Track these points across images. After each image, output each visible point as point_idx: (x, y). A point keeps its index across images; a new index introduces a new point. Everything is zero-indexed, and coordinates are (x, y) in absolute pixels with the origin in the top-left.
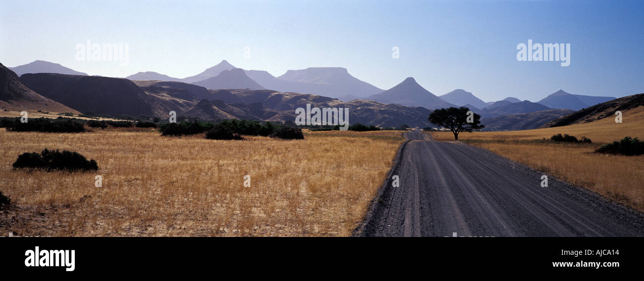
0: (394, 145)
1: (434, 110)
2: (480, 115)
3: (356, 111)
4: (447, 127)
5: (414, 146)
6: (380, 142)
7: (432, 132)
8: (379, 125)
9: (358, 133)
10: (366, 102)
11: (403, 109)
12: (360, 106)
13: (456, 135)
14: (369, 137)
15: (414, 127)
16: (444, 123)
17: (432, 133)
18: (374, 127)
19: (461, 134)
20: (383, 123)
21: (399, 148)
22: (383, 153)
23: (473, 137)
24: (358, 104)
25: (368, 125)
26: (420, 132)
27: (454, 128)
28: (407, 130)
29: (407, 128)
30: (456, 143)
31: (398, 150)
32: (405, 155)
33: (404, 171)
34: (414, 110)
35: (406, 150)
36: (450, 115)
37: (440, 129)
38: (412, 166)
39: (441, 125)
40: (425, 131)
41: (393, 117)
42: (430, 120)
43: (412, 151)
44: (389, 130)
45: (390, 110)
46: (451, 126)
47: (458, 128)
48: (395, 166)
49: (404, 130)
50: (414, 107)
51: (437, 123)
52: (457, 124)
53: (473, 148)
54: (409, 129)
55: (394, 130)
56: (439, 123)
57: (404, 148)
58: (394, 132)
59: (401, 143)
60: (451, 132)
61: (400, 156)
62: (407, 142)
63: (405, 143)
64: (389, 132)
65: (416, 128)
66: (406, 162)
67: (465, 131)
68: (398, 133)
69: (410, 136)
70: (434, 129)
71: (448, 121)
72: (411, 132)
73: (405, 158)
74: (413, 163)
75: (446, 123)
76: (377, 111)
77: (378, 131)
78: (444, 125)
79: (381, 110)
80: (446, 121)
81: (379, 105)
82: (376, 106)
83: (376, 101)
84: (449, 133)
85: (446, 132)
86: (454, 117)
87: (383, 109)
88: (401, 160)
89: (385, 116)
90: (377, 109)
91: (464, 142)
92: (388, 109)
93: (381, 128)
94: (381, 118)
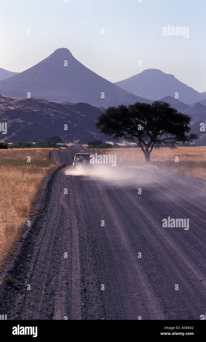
1: (107, 108)
4: (131, 140)
5: (71, 176)
6: (8, 170)
7: (104, 149)
11: (51, 108)
13: (147, 154)
15: (71, 141)
16: (125, 133)
20: (14, 134)
21: (43, 181)
26: (82, 150)
27: (144, 142)
28: (59, 146)
29: (58, 143)
30: (147, 168)
31: (41, 184)
32: (55, 192)
33: (52, 222)
34: (71, 110)
35: (56, 183)
36: (136, 117)
37: (118, 144)
38: (68, 214)
39: (119, 137)
40: (91, 148)
41: (32, 123)
42: (100, 127)
43: (68, 185)
44: (24, 148)
45: (26, 111)
46: (138, 138)
47: (150, 142)
48: (36, 215)
49: (52, 147)
50: (71, 104)
51: (113, 133)
52: (149, 134)
53: (178, 178)
54: (63, 144)
55: (34, 147)
56: (117, 133)
57: (53, 180)
58: (33, 151)
59: (46, 170)
60: (137, 149)
61: (45, 195)
62: (58, 169)
63: (55, 171)
64: (25, 151)
65: (75, 143)
66: (57, 206)
67: (163, 146)
68: (41, 152)
69: (63, 158)
70: (108, 144)
71: (132, 129)
72: (66, 149)
73: (54, 198)
74: (69, 208)
75: (129, 133)
76: (2, 111)
77: (4, 150)
78: (125, 136)
79: (10, 110)
80: (129, 129)
81: (6, 102)
82: (1, 103)
83: (1, 95)
84: (135, 151)
85: (130, 149)
86: (143, 120)
87: (13, 109)
88: (46, 204)
89: (17, 122)
90: (1, 108)
91: (162, 167)
92: (23, 108)
93: (10, 145)
94: (9, 125)
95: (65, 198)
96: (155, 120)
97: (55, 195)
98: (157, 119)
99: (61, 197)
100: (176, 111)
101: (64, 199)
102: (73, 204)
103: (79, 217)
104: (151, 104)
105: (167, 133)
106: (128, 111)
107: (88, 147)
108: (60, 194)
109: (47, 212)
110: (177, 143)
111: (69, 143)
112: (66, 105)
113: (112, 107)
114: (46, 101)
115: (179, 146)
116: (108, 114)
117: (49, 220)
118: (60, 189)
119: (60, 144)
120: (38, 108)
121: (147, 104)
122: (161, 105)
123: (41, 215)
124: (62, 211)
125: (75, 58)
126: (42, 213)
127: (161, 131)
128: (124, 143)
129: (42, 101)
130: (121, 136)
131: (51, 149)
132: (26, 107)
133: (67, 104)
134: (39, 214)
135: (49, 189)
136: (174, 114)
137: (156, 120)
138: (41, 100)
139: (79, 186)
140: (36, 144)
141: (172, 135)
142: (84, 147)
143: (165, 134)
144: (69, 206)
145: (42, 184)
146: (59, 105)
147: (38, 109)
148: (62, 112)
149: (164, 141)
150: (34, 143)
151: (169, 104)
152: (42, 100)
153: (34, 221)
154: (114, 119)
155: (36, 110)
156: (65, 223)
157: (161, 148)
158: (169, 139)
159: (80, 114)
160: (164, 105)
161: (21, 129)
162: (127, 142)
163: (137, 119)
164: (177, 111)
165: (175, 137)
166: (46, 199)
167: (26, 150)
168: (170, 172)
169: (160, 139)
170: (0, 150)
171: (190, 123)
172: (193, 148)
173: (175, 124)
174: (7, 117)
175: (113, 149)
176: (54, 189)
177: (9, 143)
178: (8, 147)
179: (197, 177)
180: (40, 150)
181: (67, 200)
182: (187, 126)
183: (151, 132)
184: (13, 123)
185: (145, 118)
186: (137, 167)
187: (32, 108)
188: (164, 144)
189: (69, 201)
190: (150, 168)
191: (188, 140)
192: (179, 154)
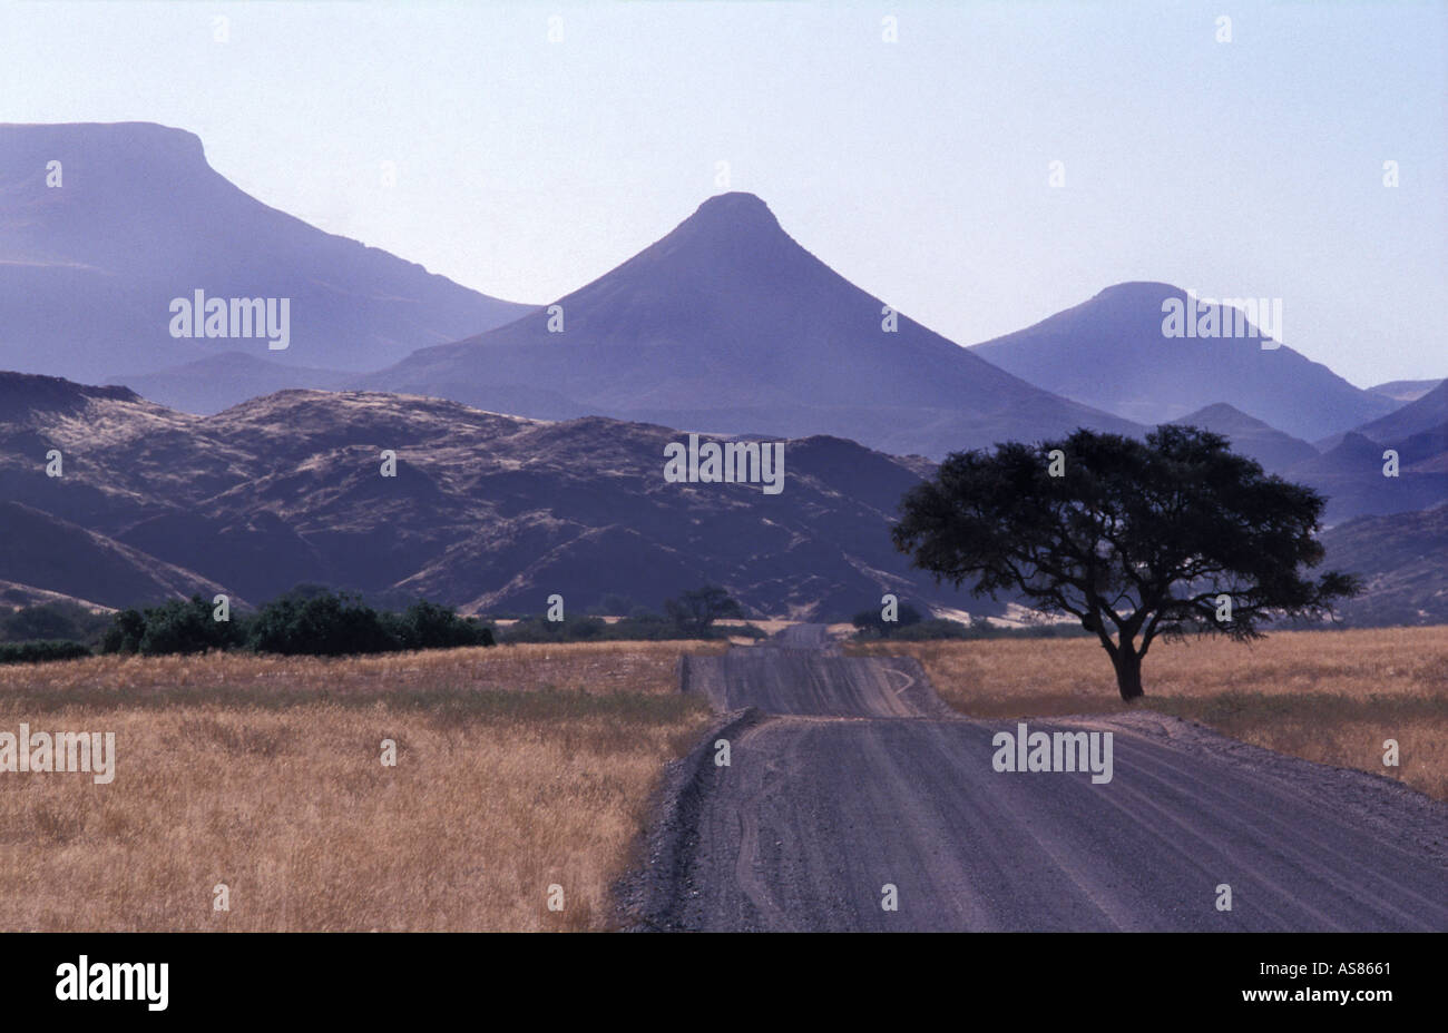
0: (616, 764)
1: (938, 459)
2: (1320, 494)
3: (286, 489)
4: (1049, 599)
5: (782, 763)
6: (500, 739)
7: (931, 646)
8: (486, 600)
9: (309, 668)
10: (367, 413)
12: (319, 444)
13: (1127, 665)
14: (404, 699)
15: (780, 610)
16: (1028, 570)
17: (932, 656)
18: (448, 615)
19: (1164, 658)
20: (519, 581)
21: (659, 787)
22: (527, 825)
23: (1270, 673)
24: (303, 433)
25: (392, 599)
26: (828, 647)
27: (1112, 608)
28: (723, 634)
29: (719, 617)
30: (1126, 726)
31: (649, 800)
32: (712, 839)
35: (717, 798)
36: (1077, 499)
37: (991, 620)
39: (1000, 586)
40: (870, 639)
41: (604, 529)
42: (911, 544)
43: (771, 807)
44: (567, 641)
45: (571, 476)
46: (1083, 593)
47: (1139, 607)
49: (694, 638)
51: (971, 569)
52: (1133, 576)
53: (1274, 771)
54: (739, 623)
55: (612, 638)
56: (988, 569)
57: (702, 781)
58: (609, 653)
59: (671, 740)
60: (1081, 641)
61: (670, 852)
63: (709, 740)
64: (572, 656)
65: (796, 619)
66: (723, 902)
67: (1200, 629)
68: (646, 659)
69: (745, 685)
70: (946, 619)
71: (1056, 553)
72: (758, 646)
73: (710, 865)
74: (778, 909)
75: (1043, 568)
76: (468, 478)
77: (480, 650)
78: (1025, 581)
79: (500, 471)
80: (1042, 553)
81: (485, 436)
82: (462, 442)
83: (460, 404)
84: (1071, 651)
85: (1047, 641)
86: (1106, 513)
87: (517, 468)
88: (678, 890)
89: (532, 524)
90: (463, 463)
91: (1196, 721)
92: (560, 464)
93: (503, 627)
94: (498, 538)
95: (759, 864)
96: (1160, 509)
97: (713, 852)
98: (1171, 505)
99: (743, 857)
100: (1257, 467)
101: (754, 866)
102: (796, 891)
104: (1142, 439)
105: (1219, 570)
106: (1041, 469)
107: (855, 636)
108: (737, 845)
109: (679, 926)
110: (1264, 616)
111: (769, 620)
113: (967, 455)
114: (658, 429)
115: (1272, 631)
116: (948, 486)
118: (737, 822)
119: (728, 623)
120: (628, 464)
121: (1123, 439)
122: (1187, 443)
124: (749, 921)
125: (793, 237)
127: (1189, 561)
128: (1016, 616)
129: (646, 432)
130: (1007, 584)
131: (690, 644)
132: (572, 458)
135: (684, 825)
136: (1247, 482)
137: (1164, 510)
138: (641, 424)
139: (823, 808)
140: (620, 622)
141: (1241, 578)
142: (840, 638)
143: (1209, 574)
144: (779, 897)
145: (652, 803)
147: (628, 468)
149: (1204, 605)
150: (611, 620)
151: (1225, 440)
152: (645, 426)
154: (976, 507)
155: (618, 470)
157: (1191, 639)
158: (1227, 594)
159: (817, 487)
160: (1202, 443)
161: (551, 556)
162: (1036, 613)
163: (1079, 506)
164: (1260, 472)
165: (1254, 588)
166: (674, 867)
167: (578, 650)
169: (1185, 598)
170: (464, 651)
171: (1322, 524)
172: (1335, 635)
173: (1251, 529)
174: (491, 504)
175: (968, 644)
176: (707, 822)
177: (498, 622)
178: (494, 637)
179: (1358, 766)
180: (642, 651)
181: (770, 872)
182: (1306, 536)
183: (1142, 566)
184: (515, 529)
185: (1113, 503)
186: (1082, 721)
187: (599, 462)
188: (1204, 620)
189: (777, 875)
190: (1140, 730)
191: (1311, 600)
192: (1271, 665)
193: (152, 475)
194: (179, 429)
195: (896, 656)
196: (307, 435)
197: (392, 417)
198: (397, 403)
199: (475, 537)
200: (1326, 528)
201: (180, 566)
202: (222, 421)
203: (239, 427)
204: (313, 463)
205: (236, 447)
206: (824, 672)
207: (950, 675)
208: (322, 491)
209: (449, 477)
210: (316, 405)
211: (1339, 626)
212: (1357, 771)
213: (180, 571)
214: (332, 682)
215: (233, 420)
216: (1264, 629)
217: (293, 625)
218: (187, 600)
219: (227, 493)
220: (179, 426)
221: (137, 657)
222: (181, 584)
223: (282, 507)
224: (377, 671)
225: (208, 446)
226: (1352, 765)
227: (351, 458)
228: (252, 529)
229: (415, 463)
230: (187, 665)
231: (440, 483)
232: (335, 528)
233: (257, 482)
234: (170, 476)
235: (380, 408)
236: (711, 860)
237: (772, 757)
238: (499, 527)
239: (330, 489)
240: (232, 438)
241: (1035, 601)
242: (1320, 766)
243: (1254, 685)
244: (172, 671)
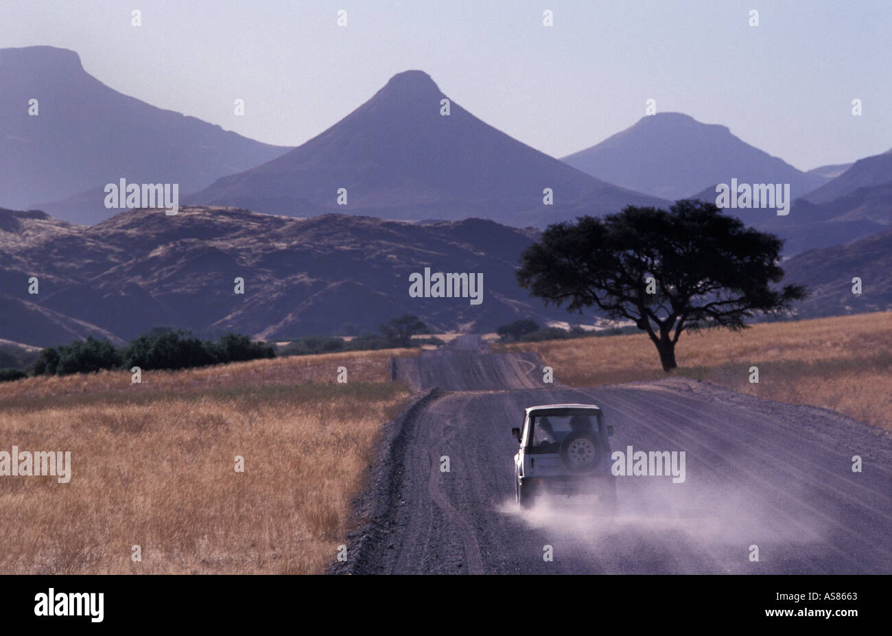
0: (352, 427)
1: (543, 229)
2: (780, 238)
3: (144, 269)
4: (616, 311)
5: (455, 420)
6: (280, 416)
7: (545, 344)
9: (162, 378)
10: (191, 219)
11: (391, 237)
12: (161, 240)
13: (666, 349)
14: (221, 393)
15: (452, 327)
16: (601, 293)
17: (545, 350)
18: (246, 341)
19: (688, 343)
20: (290, 317)
21: (378, 439)
22: (298, 468)
23: (755, 349)
24: (151, 233)
25: (211, 334)
26: (483, 348)
27: (655, 314)
28: (417, 344)
29: (415, 334)
30: (667, 387)
31: (373, 447)
32: (413, 469)
33: (408, 551)
34: (445, 240)
35: (415, 444)
36: (630, 248)
37: (582, 326)
38: (454, 525)
39: (585, 305)
40: (508, 342)
41: (340, 283)
42: (529, 282)
43: (449, 447)
44: (322, 353)
45: (319, 251)
46: (637, 306)
47: (671, 313)
48: (364, 533)
49: (399, 347)
50: (445, 224)
51: (566, 295)
52: (667, 294)
53: (758, 409)
54: (427, 337)
55: (349, 350)
56: (576, 294)
57: (406, 435)
58: (347, 358)
59: (386, 410)
60: (638, 336)
61: (387, 478)
62: (418, 404)
63: (410, 411)
64: (324, 361)
65: (462, 332)
66: (420, 507)
67: (710, 325)
68: (369, 361)
69: (432, 374)
70: (555, 327)
71: (619, 282)
72: (440, 350)
73: (412, 485)
74: (454, 510)
75: (611, 292)
76: (255, 256)
77: (267, 361)
78: (601, 301)
79: (274, 250)
80: (610, 283)
81: (264, 229)
82: (249, 234)
83: (247, 210)
84: (632, 343)
85: (617, 337)
86: (648, 256)
87: (285, 248)
88: (392, 501)
89: (296, 282)
90: (252, 246)
91: (709, 381)
92: (311, 244)
93: (281, 347)
94: (276, 292)
95: (442, 482)
96: (681, 251)
97: (413, 477)
98: (688, 249)
99: (432, 479)
100: (740, 223)
101: (439, 485)
102: (465, 498)
103: (486, 531)
104: (666, 208)
105: (719, 287)
106: (606, 232)
107: (497, 341)
108: (428, 472)
109: (394, 523)
110: (748, 315)
111: (444, 333)
112: (430, 228)
113: (559, 225)
114: (372, 219)
115: (754, 323)
116: (550, 245)
117: (401, 545)
118: (428, 458)
119: (421, 337)
120: (351, 242)
121: (656, 209)
122: (696, 211)
123: (379, 532)
124: (437, 518)
126: (382, 527)
127: (701, 282)
128: (599, 323)
129: (363, 222)
130: (589, 304)
131: (397, 351)
132: (318, 240)
133: (432, 225)
134: (371, 530)
135: (395, 461)
136: (733, 232)
137: (684, 252)
139: (481, 446)
140: (353, 340)
141: (733, 292)
142: (489, 342)
143: (713, 290)
144: (455, 502)
145: (376, 449)
146: (410, 228)
147: (353, 245)
148: (419, 247)
149: (712, 309)
150: (348, 339)
152: (363, 218)
153: (359, 551)
154: (567, 257)
155: (347, 246)
156: (447, 551)
157: (704, 331)
158: (726, 302)
159: (471, 250)
160: (704, 210)
161: (308, 301)
162: (608, 321)
163: (631, 252)
164: (741, 225)
165: (742, 297)
166: (389, 487)
167: (327, 358)
168: (732, 394)
169: (700, 306)
170: (257, 362)
171: (781, 257)
172: (794, 324)
173: (739, 262)
174: (269, 271)
175: (568, 341)
176: (410, 459)
177: (279, 344)
178: (275, 352)
179: (810, 403)
180: (367, 357)
181: (449, 487)
182: (772, 264)
183: (672, 287)
184: (286, 286)
185: (653, 250)
186: (639, 385)
187: (336, 242)
188: (712, 318)
189: (453, 489)
190: (675, 388)
191: (777, 303)
192: (755, 345)
193: (59, 264)
194: (76, 235)
195: (524, 352)
196: (154, 234)
197: (206, 220)
198: (209, 212)
199: (261, 292)
200: (784, 259)
201: (80, 319)
202: (101, 228)
203: (112, 231)
204: (159, 251)
205: (112, 244)
206: (479, 363)
207: (557, 361)
208: (165, 269)
209: (244, 256)
210: (159, 215)
211: (796, 318)
212: (809, 406)
213: (80, 322)
214: (176, 386)
215: (108, 228)
216: (750, 323)
217: (150, 351)
218: (85, 340)
219: (106, 273)
220: (75, 233)
221: (55, 376)
222: (81, 329)
223: (141, 280)
224: (204, 377)
225: (93, 244)
226: (806, 403)
227: (183, 247)
228: (123, 294)
229: (222, 248)
230: (86, 380)
231: (237, 260)
232: (175, 291)
233: (124, 265)
234: (71, 264)
235: (198, 215)
236: (413, 482)
237: (449, 417)
238: (276, 286)
239: (170, 267)
240: (108, 238)
241: (607, 313)
242: (787, 405)
243: (744, 358)
244: (78, 384)
